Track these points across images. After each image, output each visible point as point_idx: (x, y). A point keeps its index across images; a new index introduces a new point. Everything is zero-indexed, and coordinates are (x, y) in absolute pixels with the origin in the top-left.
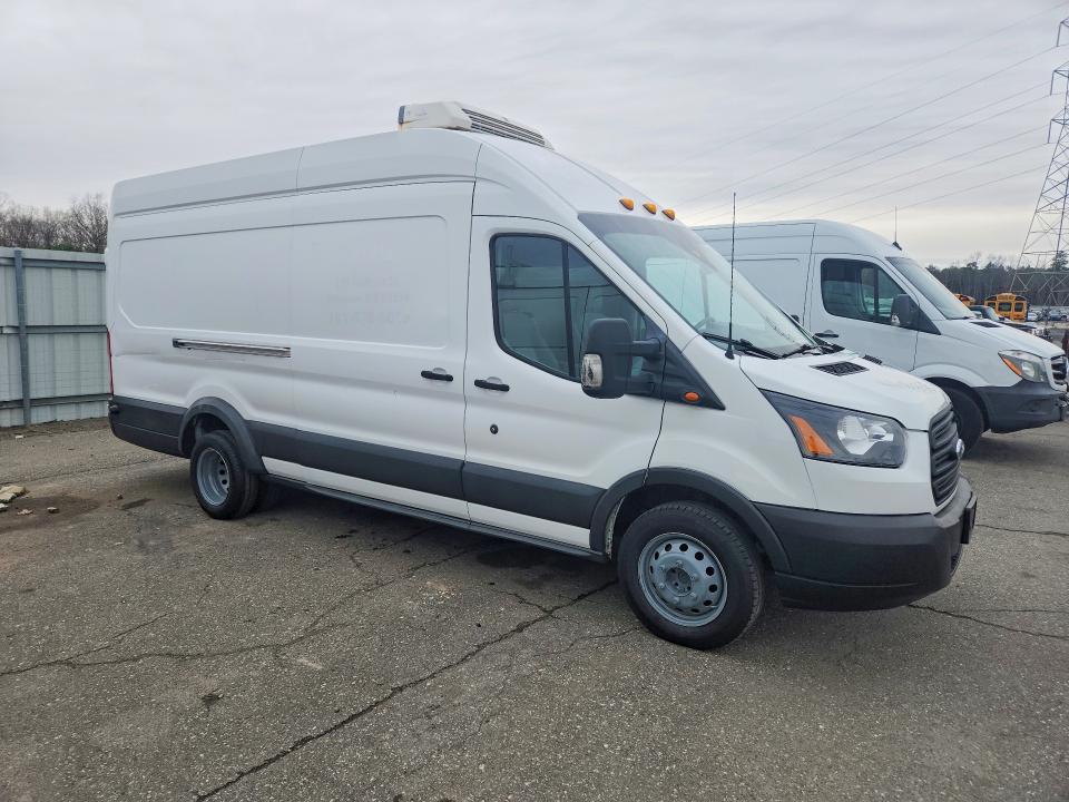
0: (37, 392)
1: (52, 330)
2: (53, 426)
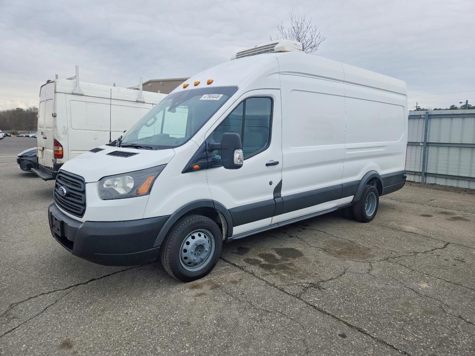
0: (430, 170)
1: (439, 145)
2: (433, 185)
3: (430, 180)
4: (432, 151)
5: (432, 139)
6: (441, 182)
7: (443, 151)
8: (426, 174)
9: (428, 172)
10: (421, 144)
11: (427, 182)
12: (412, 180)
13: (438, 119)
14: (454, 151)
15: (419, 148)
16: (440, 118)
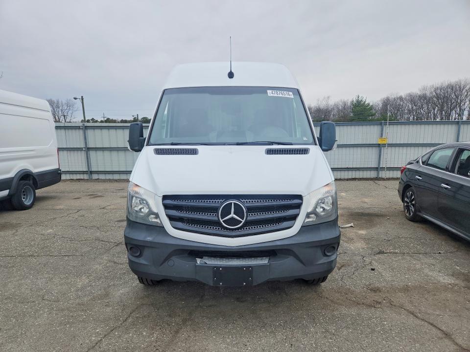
1: (96, 149)
3: (95, 176)
4: (92, 154)
5: (91, 145)
6: (102, 177)
7: (100, 153)
8: (91, 173)
9: (92, 170)
10: (83, 149)
11: (93, 178)
12: (82, 178)
13: (93, 130)
14: (107, 153)
15: (83, 152)
16: (94, 129)
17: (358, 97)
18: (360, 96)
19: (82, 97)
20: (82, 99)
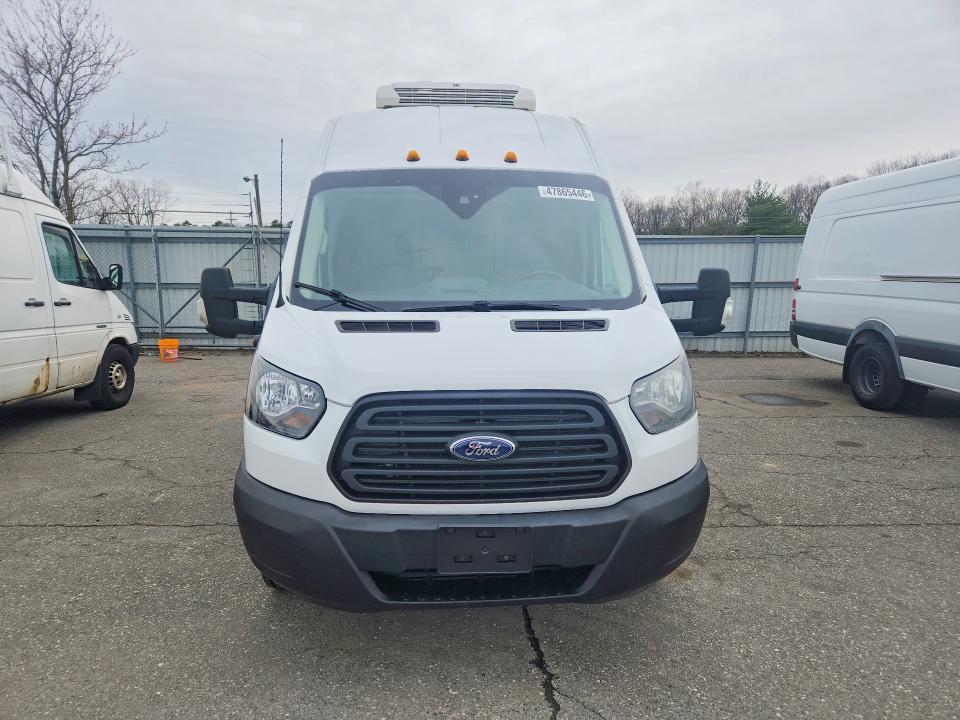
17: (760, 184)
18: (764, 181)
19: (256, 176)
20: (256, 181)
